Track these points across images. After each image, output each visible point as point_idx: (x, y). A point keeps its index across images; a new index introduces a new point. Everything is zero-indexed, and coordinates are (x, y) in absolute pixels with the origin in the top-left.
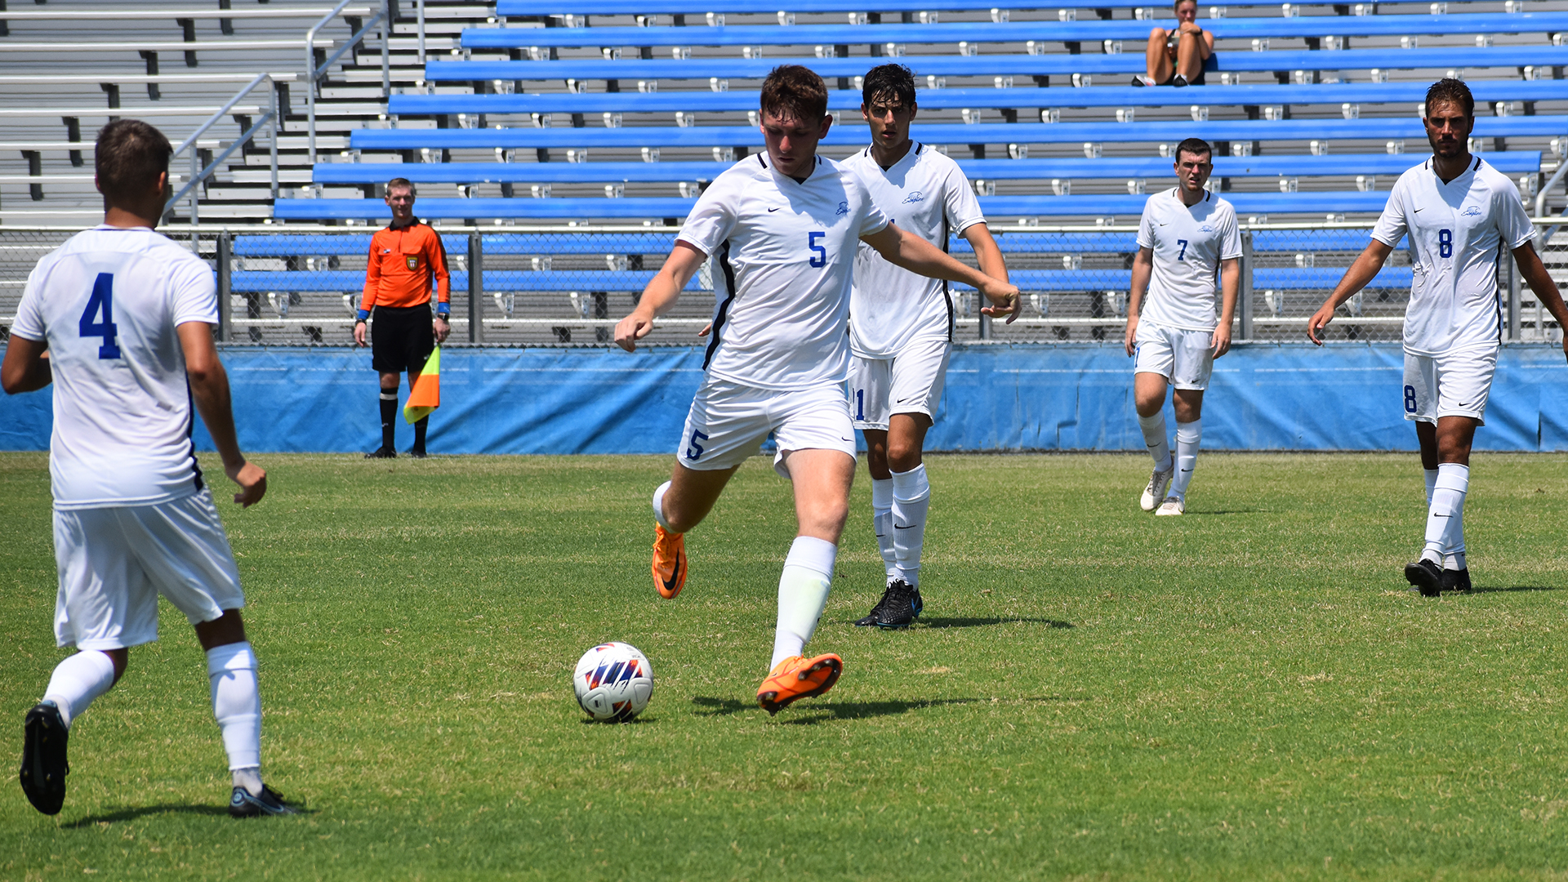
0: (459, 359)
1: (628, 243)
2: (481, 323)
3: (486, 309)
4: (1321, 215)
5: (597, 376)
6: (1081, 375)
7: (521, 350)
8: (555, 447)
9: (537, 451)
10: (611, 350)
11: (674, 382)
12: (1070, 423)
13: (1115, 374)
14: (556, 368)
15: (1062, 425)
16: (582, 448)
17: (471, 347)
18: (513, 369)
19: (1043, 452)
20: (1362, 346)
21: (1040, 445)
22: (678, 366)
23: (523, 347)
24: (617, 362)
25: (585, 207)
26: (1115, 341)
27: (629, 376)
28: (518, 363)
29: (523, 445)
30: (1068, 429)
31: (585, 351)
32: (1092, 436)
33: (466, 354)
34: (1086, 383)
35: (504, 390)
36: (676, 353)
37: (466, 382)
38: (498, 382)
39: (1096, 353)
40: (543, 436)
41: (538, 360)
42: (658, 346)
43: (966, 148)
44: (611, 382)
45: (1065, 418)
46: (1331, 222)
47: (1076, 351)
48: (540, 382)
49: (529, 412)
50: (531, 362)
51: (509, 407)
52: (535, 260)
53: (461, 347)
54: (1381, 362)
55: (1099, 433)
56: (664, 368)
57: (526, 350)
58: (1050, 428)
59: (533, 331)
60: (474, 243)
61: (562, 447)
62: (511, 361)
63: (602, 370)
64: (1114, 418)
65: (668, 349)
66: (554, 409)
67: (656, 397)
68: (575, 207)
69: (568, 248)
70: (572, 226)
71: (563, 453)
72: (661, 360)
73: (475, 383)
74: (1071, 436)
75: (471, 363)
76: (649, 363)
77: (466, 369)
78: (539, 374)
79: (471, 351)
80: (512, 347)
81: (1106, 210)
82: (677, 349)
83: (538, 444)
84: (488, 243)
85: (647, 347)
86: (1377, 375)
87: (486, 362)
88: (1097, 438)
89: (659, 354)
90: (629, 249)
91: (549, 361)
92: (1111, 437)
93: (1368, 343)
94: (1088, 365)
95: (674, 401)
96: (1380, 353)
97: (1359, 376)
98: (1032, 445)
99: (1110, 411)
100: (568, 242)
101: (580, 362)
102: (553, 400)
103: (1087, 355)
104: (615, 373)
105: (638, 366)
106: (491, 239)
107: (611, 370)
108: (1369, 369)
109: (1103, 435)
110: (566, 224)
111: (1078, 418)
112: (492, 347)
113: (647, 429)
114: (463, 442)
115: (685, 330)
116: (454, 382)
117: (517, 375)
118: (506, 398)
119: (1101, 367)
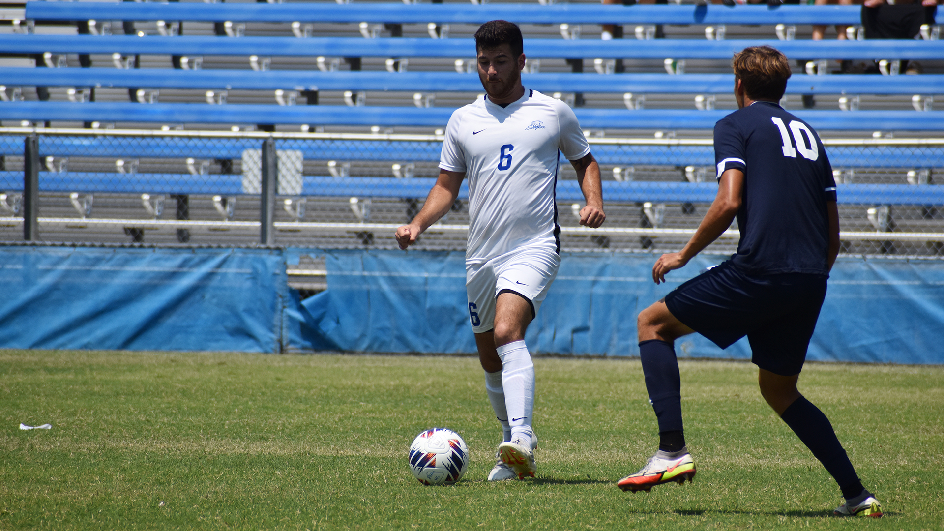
0: (13, 257)
1: (214, 147)
2: (37, 224)
3: (42, 209)
4: (867, 132)
5: (142, 275)
6: (594, 283)
7: (72, 250)
8: (101, 343)
9: (86, 346)
10: (157, 250)
11: (215, 282)
12: (583, 329)
13: (626, 283)
14: (105, 267)
15: (576, 331)
16: (127, 344)
17: (24, 245)
18: (63, 267)
19: (558, 355)
20: (859, 260)
21: (556, 348)
22: (220, 266)
23: (74, 246)
24: (162, 262)
25: (181, 112)
26: (627, 251)
27: (173, 275)
28: (68, 262)
29: (71, 341)
30: (581, 335)
31: (131, 250)
32: (604, 342)
33: (20, 252)
34: (599, 290)
35: (53, 288)
36: (217, 254)
37: (19, 279)
38: (47, 280)
39: (609, 262)
40: (90, 333)
41: (88, 259)
42: (200, 248)
43: (563, 62)
44: (156, 281)
45: (578, 323)
46: (877, 138)
47: (590, 259)
48: (90, 280)
49: (79, 309)
50: (81, 261)
51: (59, 303)
52: (120, 163)
53: (14, 245)
54: (876, 276)
55: (610, 339)
56: (205, 269)
57: (78, 250)
58: (564, 334)
59: (104, 230)
60: (31, 144)
61: (108, 343)
62: (61, 260)
63: (147, 269)
64: (625, 325)
65: (210, 250)
66: (102, 306)
67: (197, 297)
68: (171, 112)
69: (157, 151)
70: (165, 130)
71: (109, 348)
72: (203, 261)
73: (28, 281)
74: (585, 341)
75: (25, 260)
76: (192, 263)
77: (19, 267)
78: (88, 272)
79: (25, 249)
80: (63, 245)
81: (667, 123)
82: (218, 251)
83: (85, 340)
84: (44, 144)
85: (189, 248)
86: (873, 289)
87: (38, 260)
88: (608, 344)
89: (201, 255)
90: (215, 153)
91: (98, 260)
92: (623, 344)
93: (864, 258)
94: (602, 272)
95: (215, 301)
96: (876, 268)
97: (856, 289)
98: (548, 350)
99: (622, 318)
100: (158, 146)
101: (126, 262)
102: (103, 296)
103: (599, 264)
104: (159, 273)
105: (182, 266)
106: (48, 140)
107: (156, 269)
108: (864, 283)
109: (615, 341)
110: (160, 128)
111: (591, 324)
112: (44, 246)
113: (189, 327)
114: (14, 337)
115: (246, 232)
116: (8, 279)
117: (67, 273)
118: (56, 295)
119: (612, 275)
